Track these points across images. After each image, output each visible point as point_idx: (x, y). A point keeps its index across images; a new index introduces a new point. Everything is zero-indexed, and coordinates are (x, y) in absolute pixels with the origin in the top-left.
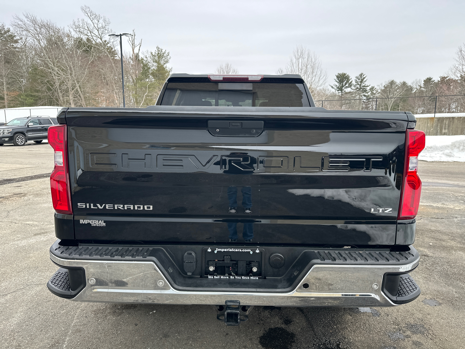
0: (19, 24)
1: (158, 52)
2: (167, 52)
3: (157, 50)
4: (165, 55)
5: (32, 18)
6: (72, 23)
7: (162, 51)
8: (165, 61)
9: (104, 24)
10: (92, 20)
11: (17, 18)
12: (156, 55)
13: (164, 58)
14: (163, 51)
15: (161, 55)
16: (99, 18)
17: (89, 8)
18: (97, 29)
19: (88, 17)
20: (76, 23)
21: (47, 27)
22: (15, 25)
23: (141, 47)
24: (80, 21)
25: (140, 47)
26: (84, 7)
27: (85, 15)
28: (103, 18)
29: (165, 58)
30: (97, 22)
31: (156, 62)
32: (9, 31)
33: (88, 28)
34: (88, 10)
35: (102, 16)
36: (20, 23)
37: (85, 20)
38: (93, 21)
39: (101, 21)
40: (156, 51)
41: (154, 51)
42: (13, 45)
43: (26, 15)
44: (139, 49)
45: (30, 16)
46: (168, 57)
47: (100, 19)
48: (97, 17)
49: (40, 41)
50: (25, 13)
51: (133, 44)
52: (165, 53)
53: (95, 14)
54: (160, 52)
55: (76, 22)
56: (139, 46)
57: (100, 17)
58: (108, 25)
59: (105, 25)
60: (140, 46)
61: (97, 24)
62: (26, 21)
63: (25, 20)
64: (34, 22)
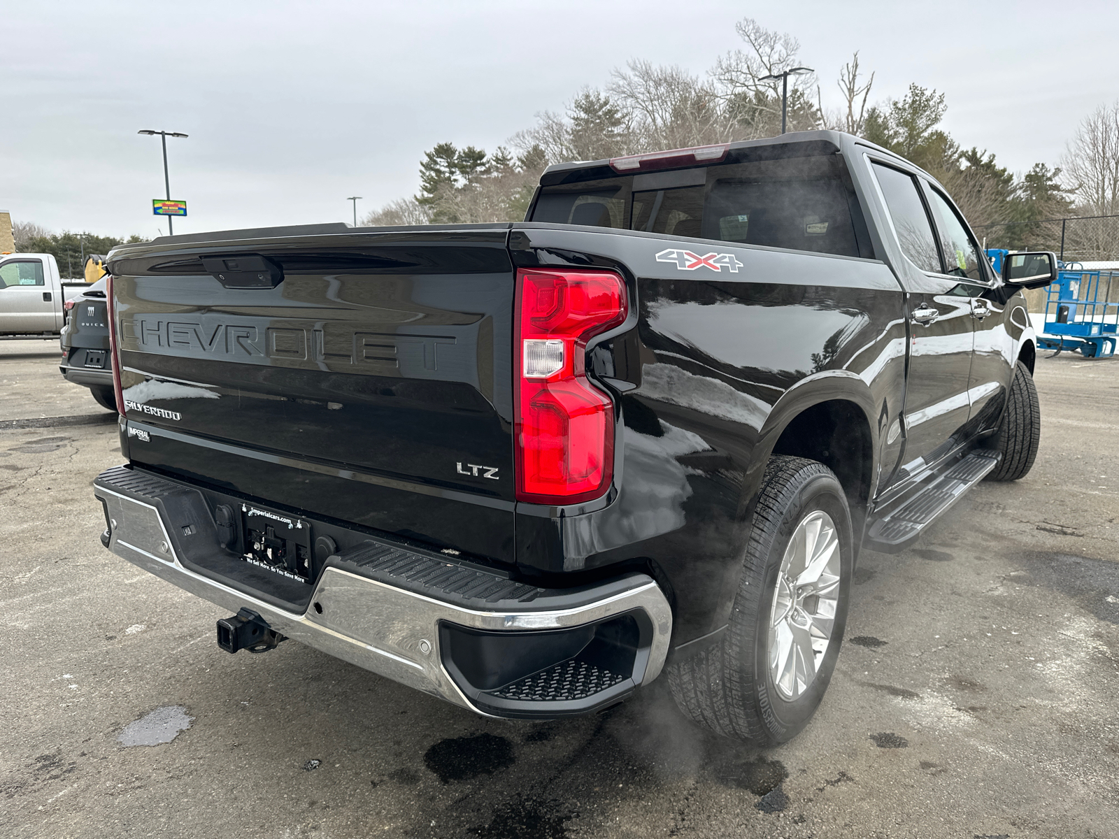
0: (619, 87)
1: (912, 99)
2: (937, 95)
3: (910, 95)
4: (931, 103)
5: (644, 67)
6: (715, 64)
7: (923, 94)
8: (930, 119)
9: (784, 51)
10: (758, 47)
11: (616, 74)
12: (907, 106)
13: (928, 113)
14: (928, 93)
15: (920, 105)
16: (775, 41)
17: (753, 22)
18: (767, 68)
19: (750, 44)
20: (722, 63)
21: (670, 82)
22: (613, 90)
23: (869, 93)
24: (733, 57)
25: (867, 94)
26: (742, 22)
27: (744, 40)
28: (783, 40)
29: (932, 110)
30: (770, 50)
31: (905, 124)
32: (606, 103)
33: (749, 68)
34: (751, 27)
35: (780, 34)
36: (621, 83)
37: (744, 52)
38: (760, 51)
39: (778, 47)
40: (906, 96)
41: (903, 95)
42: (612, 131)
43: (632, 65)
44: (863, 99)
45: (640, 64)
46: (941, 106)
47: (777, 41)
48: (770, 40)
49: (654, 115)
50: (630, 61)
51: (849, 89)
52: (932, 97)
53: (766, 33)
54: (918, 98)
55: (725, 60)
56: (866, 90)
57: (778, 38)
58: (793, 52)
59: (785, 56)
60: (868, 90)
61: (769, 56)
62: (632, 77)
63: (630, 73)
64: (646, 75)
